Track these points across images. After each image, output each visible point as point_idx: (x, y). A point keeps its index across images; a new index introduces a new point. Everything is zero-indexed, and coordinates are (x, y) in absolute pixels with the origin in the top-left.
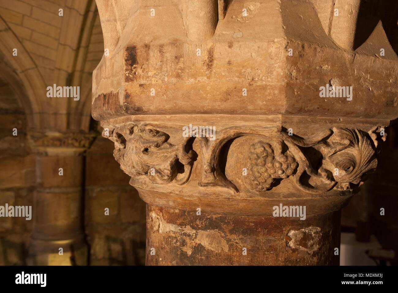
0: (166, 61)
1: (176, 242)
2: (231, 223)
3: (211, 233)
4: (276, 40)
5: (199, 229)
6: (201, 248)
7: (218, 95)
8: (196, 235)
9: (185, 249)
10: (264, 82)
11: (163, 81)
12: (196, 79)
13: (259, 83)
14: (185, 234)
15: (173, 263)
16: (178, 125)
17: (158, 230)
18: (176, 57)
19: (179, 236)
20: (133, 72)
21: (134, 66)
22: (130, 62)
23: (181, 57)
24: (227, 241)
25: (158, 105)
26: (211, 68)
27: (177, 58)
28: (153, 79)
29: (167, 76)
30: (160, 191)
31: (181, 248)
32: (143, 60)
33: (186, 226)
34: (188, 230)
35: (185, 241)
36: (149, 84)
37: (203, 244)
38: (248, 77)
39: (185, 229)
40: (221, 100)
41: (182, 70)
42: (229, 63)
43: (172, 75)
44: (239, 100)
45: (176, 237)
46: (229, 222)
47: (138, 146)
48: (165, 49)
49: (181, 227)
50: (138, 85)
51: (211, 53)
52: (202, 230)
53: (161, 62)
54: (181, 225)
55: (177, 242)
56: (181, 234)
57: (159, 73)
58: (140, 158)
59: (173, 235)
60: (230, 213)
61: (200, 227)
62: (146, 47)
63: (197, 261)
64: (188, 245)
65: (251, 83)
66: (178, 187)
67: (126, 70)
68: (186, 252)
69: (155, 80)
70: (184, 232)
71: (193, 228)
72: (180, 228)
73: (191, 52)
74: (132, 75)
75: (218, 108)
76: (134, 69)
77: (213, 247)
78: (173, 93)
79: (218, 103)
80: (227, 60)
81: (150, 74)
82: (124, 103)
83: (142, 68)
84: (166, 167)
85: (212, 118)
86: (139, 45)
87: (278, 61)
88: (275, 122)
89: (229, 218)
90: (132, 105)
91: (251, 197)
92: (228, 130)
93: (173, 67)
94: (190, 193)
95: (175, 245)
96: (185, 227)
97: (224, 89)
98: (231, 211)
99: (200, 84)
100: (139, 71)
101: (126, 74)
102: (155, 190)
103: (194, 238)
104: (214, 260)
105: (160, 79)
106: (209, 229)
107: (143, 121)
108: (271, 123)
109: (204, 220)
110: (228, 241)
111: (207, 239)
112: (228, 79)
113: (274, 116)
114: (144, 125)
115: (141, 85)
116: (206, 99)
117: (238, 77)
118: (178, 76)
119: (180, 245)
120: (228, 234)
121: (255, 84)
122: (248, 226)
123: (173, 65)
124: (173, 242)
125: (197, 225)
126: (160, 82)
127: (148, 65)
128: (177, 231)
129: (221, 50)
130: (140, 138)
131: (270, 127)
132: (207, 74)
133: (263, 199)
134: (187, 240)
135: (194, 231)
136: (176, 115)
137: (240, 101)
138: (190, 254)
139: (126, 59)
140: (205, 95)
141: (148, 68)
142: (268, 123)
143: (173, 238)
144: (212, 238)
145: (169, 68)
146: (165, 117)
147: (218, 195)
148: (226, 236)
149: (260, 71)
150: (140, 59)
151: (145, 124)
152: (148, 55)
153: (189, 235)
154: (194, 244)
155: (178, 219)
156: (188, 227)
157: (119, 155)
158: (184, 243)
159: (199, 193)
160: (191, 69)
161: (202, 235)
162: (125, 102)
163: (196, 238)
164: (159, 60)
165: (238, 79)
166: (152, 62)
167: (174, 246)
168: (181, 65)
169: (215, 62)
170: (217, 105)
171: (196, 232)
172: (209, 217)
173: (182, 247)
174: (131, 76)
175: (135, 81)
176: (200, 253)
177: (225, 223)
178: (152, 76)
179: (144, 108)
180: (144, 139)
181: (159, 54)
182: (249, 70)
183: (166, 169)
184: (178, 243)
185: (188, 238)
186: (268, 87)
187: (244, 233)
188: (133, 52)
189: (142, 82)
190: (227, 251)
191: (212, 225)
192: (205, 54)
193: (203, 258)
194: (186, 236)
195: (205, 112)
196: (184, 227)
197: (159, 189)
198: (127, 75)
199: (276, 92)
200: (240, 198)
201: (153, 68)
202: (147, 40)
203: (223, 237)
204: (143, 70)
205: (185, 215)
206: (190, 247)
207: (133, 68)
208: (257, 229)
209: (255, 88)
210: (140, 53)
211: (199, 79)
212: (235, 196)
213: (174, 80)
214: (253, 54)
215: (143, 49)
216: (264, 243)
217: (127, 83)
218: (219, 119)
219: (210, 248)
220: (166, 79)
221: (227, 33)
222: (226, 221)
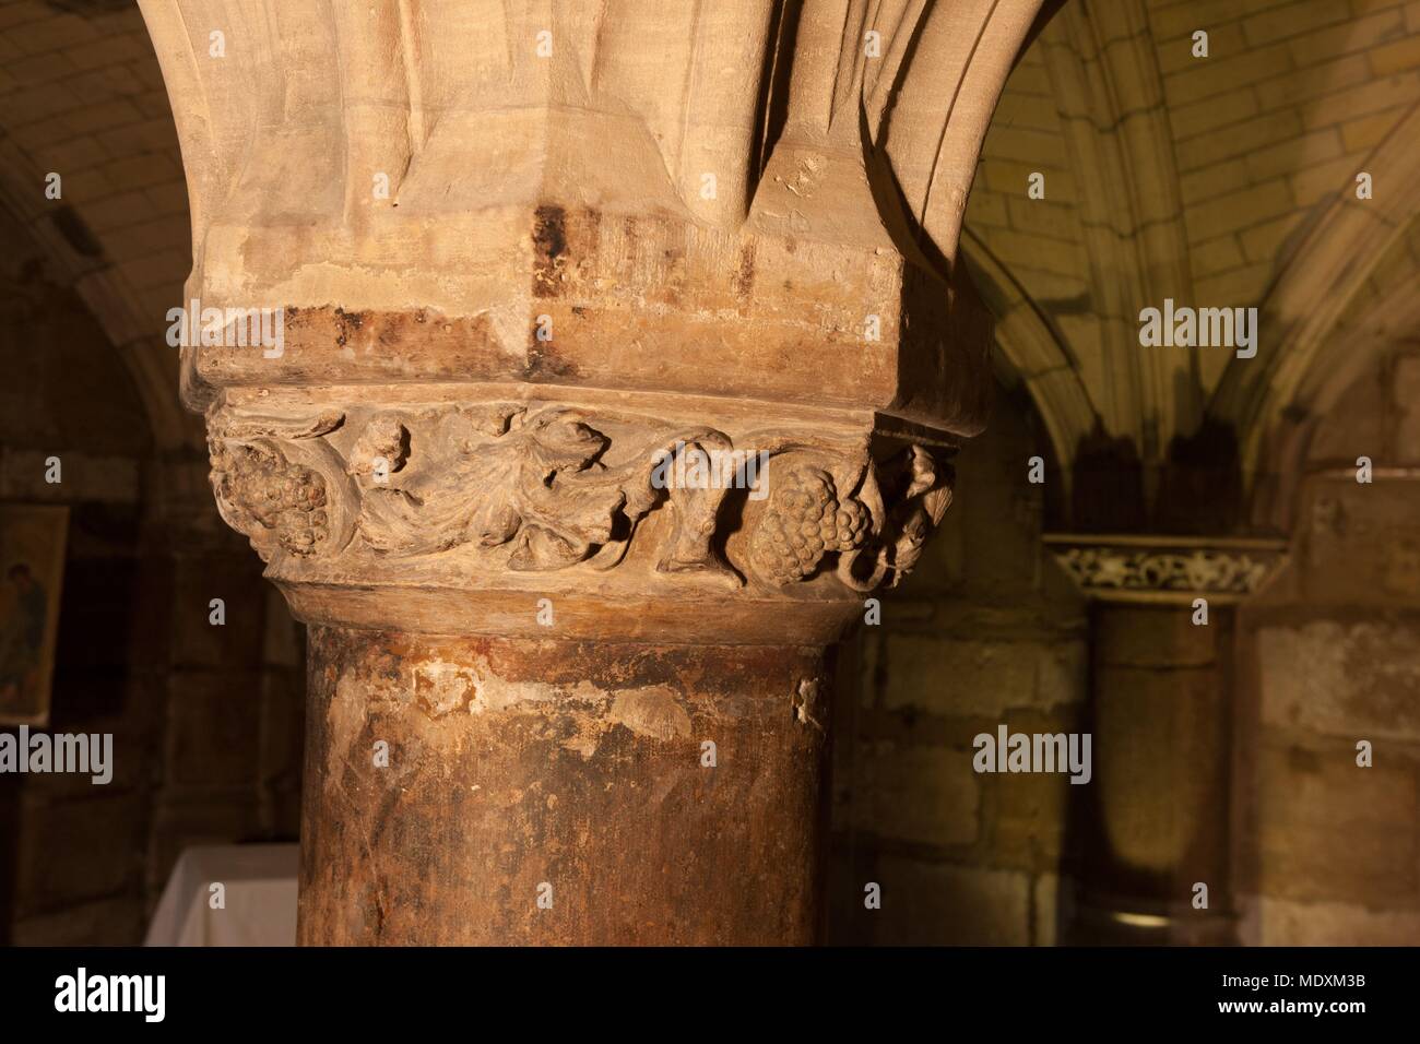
0: (643, 258)
1: (545, 728)
2: (699, 665)
3: (652, 693)
4: (880, 251)
5: (618, 686)
6: (622, 734)
7: (763, 356)
8: (609, 703)
9: (573, 744)
10: (858, 338)
11: (634, 304)
12: (714, 312)
13: (847, 339)
14: (575, 705)
15: (532, 786)
16: (644, 417)
17: (464, 709)
18: (667, 253)
19: (553, 713)
20: (556, 273)
21: (559, 257)
22: (547, 246)
23: (680, 254)
24: (688, 709)
25: (619, 364)
26: (747, 292)
27: (671, 256)
28: (609, 299)
29: (644, 295)
30: (531, 589)
31: (561, 742)
32: (584, 247)
33: (577, 681)
34: (585, 692)
35: (574, 722)
36: (599, 310)
37: (627, 724)
38: (825, 322)
39: (573, 691)
40: (770, 367)
41: (683, 285)
42: (788, 285)
43: (656, 296)
44: (808, 370)
45: (542, 717)
46: (694, 664)
47: (529, 465)
48: (640, 227)
49: (561, 688)
50: (569, 310)
51: (748, 256)
52: (627, 687)
53: (629, 258)
54: (561, 681)
55: (548, 729)
56: (563, 705)
57: (623, 285)
58: (528, 497)
59: (531, 712)
60: (709, 638)
61: (621, 680)
62: (591, 216)
63: (611, 770)
64: (585, 732)
65: (833, 337)
66: (593, 576)
67: (537, 265)
68: (579, 752)
69: (614, 302)
70: (571, 699)
71: (600, 684)
72: (558, 690)
73: (703, 246)
74: (552, 280)
75: (761, 386)
76: (558, 264)
77: (654, 730)
78: (660, 340)
79: (764, 374)
80: (784, 278)
81: (600, 284)
82: (529, 351)
83: (579, 266)
84: (598, 520)
85: (731, 407)
86: (571, 207)
87: (885, 296)
88: (863, 424)
89: (695, 654)
90: (552, 360)
91: (768, 596)
92: (763, 436)
93: (660, 275)
94: (633, 591)
95: (538, 738)
96: (576, 687)
97: (776, 343)
98: (712, 634)
99: (723, 326)
100: (572, 273)
101: (535, 277)
102: (511, 588)
103: (603, 713)
104: (657, 762)
105: (626, 300)
106: (646, 683)
107: (556, 400)
108: (853, 427)
109: (633, 661)
110: (693, 709)
111: (640, 710)
112: (784, 321)
113: (862, 412)
114: (560, 412)
115: (576, 310)
116: (735, 362)
117: (806, 319)
118: (672, 299)
119: (558, 735)
120: (691, 694)
121: (838, 340)
122: (732, 670)
123: (660, 270)
124: (531, 732)
125: (613, 677)
126: (626, 307)
127: (596, 261)
128: (546, 699)
129: (769, 252)
130: (534, 444)
131: (850, 436)
132: (739, 306)
133: (789, 599)
134: (583, 719)
135: (604, 694)
136: (646, 393)
137: (810, 374)
138: (591, 753)
139: (536, 235)
140: (733, 353)
141: (596, 270)
142: (847, 427)
143: (530, 720)
144: (653, 705)
145: (650, 277)
146: (618, 394)
147: (702, 592)
148: (687, 697)
149: (849, 313)
150: (574, 245)
151: (562, 409)
152: (595, 236)
153: (588, 706)
154: (604, 728)
155: (553, 667)
156: (586, 684)
157: (303, 495)
158: (570, 729)
159: (655, 587)
160: (703, 286)
161: (627, 700)
162: (533, 349)
163: (608, 709)
164: (624, 253)
165: (806, 323)
166: (606, 256)
167: (535, 741)
168: (679, 274)
169: (757, 278)
170: (761, 377)
171: (610, 694)
172: (645, 653)
173: (565, 739)
174: (550, 282)
175: (561, 297)
176: (621, 748)
177: (686, 666)
178: (604, 289)
179: (581, 368)
180: (546, 448)
181: (624, 239)
182: (828, 307)
183: (598, 527)
184: (551, 733)
185: (584, 713)
186: (866, 350)
187: (724, 688)
188: (554, 220)
189: (580, 301)
190: (688, 736)
191: (651, 672)
192: (737, 256)
193: (629, 759)
194: (576, 708)
195: (729, 392)
196: (570, 685)
197: (528, 585)
198: (540, 278)
199: (881, 361)
200: (746, 599)
201: (609, 271)
202: (588, 196)
203: (678, 701)
204: (582, 272)
205: (577, 654)
206: (590, 737)
207: (555, 263)
208: (750, 677)
209: (840, 348)
210: (575, 226)
211: (723, 312)
212: (737, 595)
213: (662, 308)
214: (838, 273)
215: (582, 219)
216: (760, 711)
217: (539, 300)
218: (745, 409)
219: (646, 732)
220: (642, 303)
221: (775, 215)
222: (688, 661)
